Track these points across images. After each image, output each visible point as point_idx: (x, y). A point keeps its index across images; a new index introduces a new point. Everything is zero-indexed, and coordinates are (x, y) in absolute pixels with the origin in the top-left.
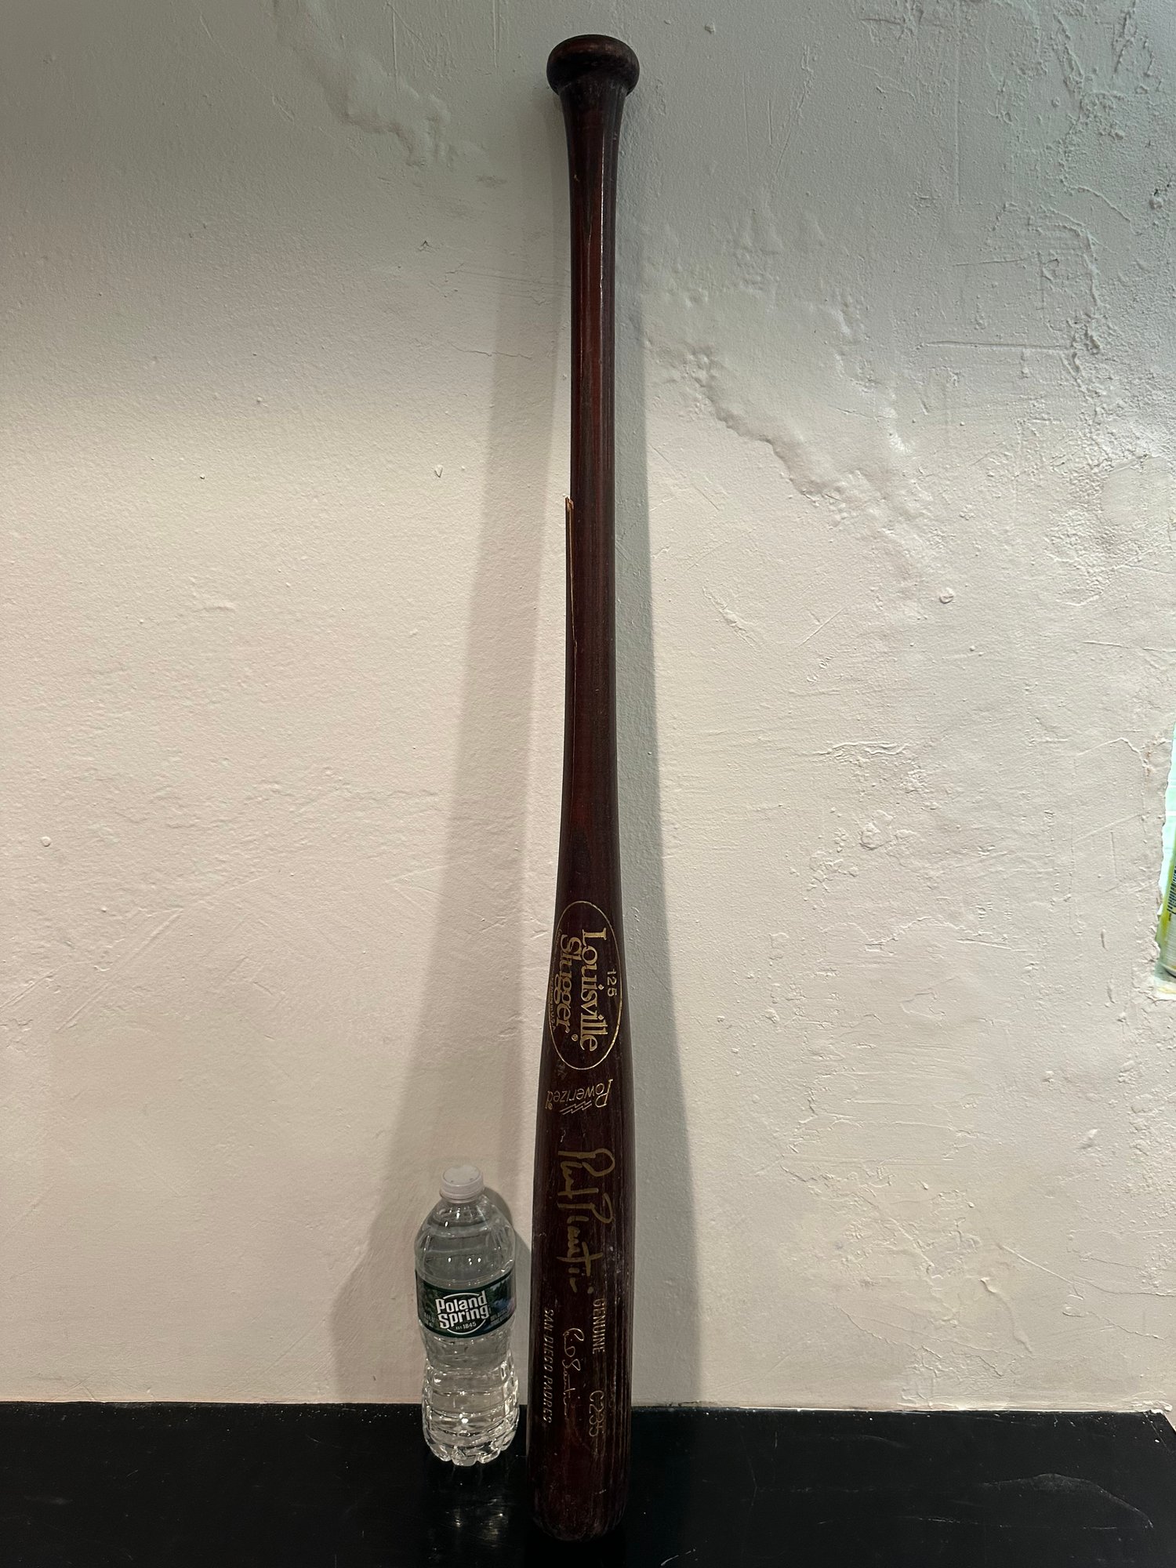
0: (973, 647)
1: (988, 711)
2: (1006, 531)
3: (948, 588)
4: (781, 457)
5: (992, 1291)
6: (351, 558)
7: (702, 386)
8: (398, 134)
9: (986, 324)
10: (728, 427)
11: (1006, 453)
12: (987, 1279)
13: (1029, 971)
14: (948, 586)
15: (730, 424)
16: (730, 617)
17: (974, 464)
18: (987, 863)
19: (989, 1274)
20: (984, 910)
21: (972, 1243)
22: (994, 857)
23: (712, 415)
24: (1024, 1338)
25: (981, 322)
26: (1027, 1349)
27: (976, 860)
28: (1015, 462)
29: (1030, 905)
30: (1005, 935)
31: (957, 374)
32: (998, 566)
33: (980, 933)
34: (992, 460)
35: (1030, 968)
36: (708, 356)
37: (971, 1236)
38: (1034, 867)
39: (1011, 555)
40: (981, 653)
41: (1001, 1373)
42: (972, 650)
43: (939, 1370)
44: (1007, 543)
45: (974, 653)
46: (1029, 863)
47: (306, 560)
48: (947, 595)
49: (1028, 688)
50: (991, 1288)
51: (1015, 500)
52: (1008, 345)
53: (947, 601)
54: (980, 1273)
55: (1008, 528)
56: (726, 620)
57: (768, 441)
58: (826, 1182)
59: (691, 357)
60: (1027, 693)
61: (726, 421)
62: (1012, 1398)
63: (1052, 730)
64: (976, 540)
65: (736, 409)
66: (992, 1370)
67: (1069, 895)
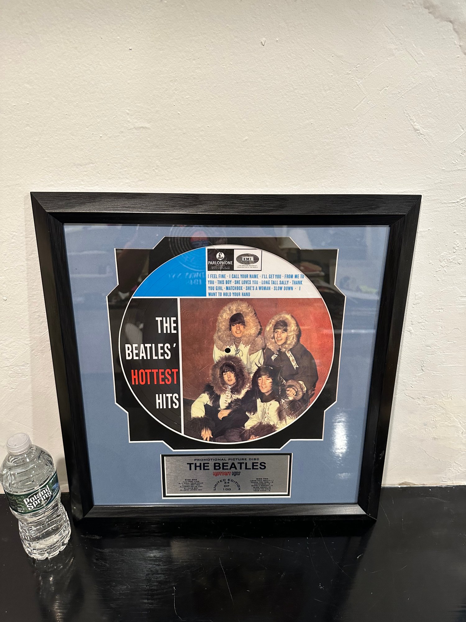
4: (457, 32)
10: (430, 13)
16: (416, 127)
43: (460, 470)
47: (189, 98)
56: (414, 129)
57: (451, 22)
58: (424, 399)
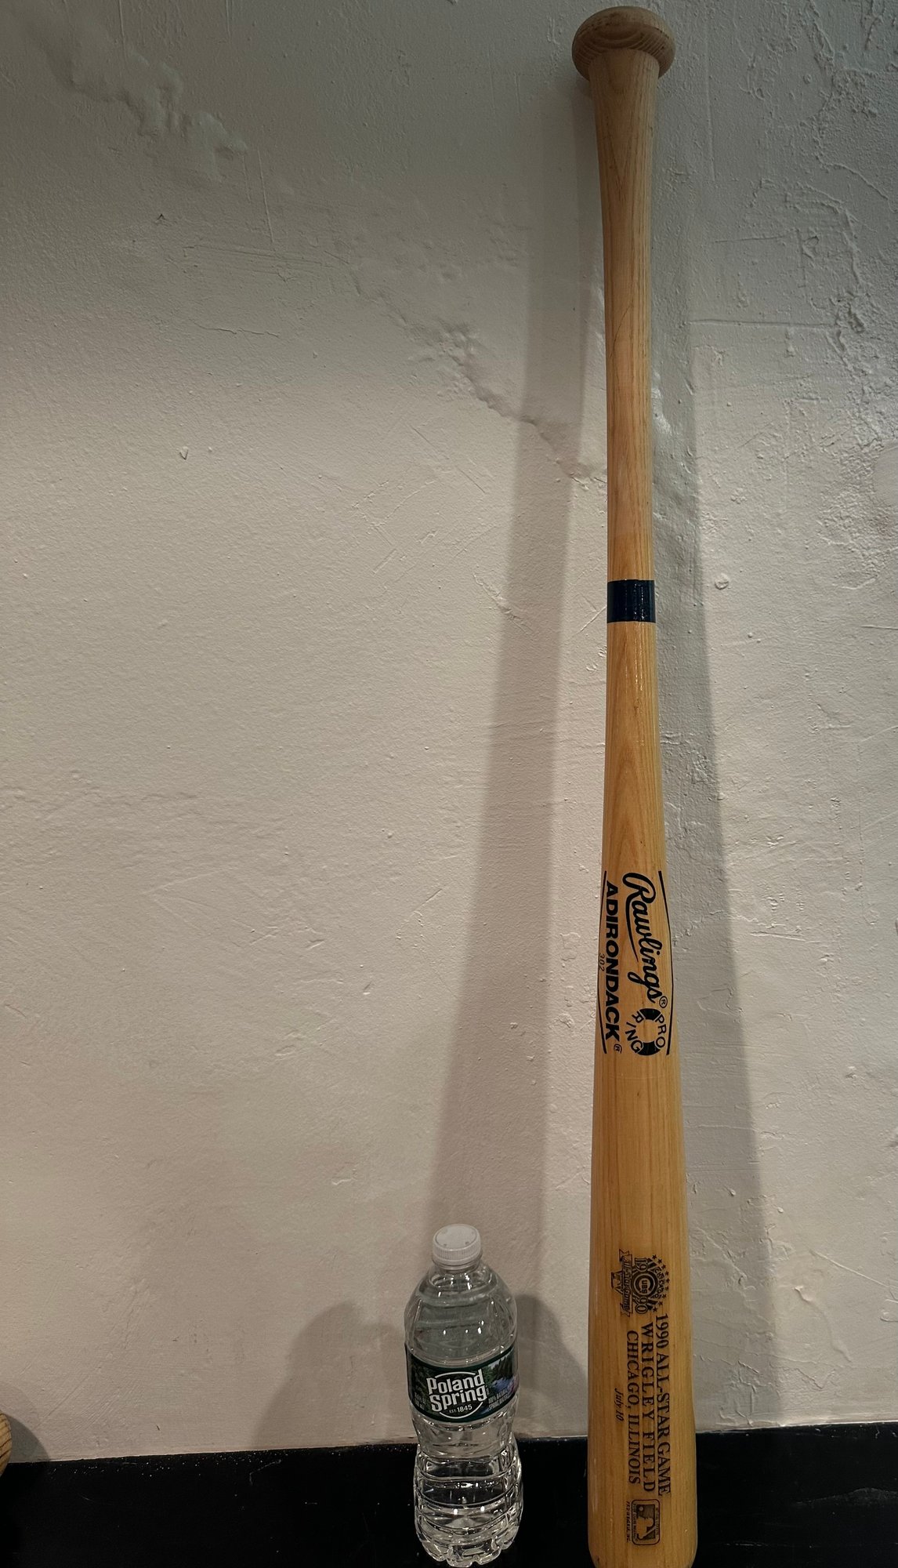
0: (751, 634)
1: (769, 698)
2: (779, 515)
3: (722, 574)
4: (547, 439)
5: (807, 1300)
6: (92, 546)
7: (460, 365)
8: (128, 103)
9: (748, 302)
10: (490, 407)
11: (776, 434)
12: (802, 1287)
13: (824, 963)
14: (723, 571)
15: (491, 404)
17: (743, 446)
18: (776, 853)
19: (802, 1283)
20: (776, 901)
21: (784, 1249)
22: (783, 848)
23: (472, 394)
24: (843, 1348)
25: (743, 299)
26: (846, 1358)
27: (765, 850)
28: (784, 444)
29: (822, 894)
30: (798, 927)
31: (721, 353)
32: (772, 551)
33: (773, 925)
34: (761, 441)
35: (825, 960)
36: (464, 335)
37: (783, 1243)
38: (823, 856)
39: (785, 539)
40: (759, 640)
41: (821, 1385)
42: (750, 637)
43: (757, 1386)
44: (780, 526)
45: (753, 640)
46: (818, 852)
47: (44, 549)
48: (721, 580)
49: (807, 674)
50: (805, 1297)
51: (786, 483)
52: (772, 323)
53: (722, 587)
54: (794, 1282)
55: (780, 511)
56: (499, 607)
57: (532, 422)
59: (448, 335)
60: (807, 679)
61: (488, 402)
62: (835, 1410)
63: (833, 716)
64: (748, 525)
65: (496, 389)
66: (811, 1382)
67: (860, 884)
